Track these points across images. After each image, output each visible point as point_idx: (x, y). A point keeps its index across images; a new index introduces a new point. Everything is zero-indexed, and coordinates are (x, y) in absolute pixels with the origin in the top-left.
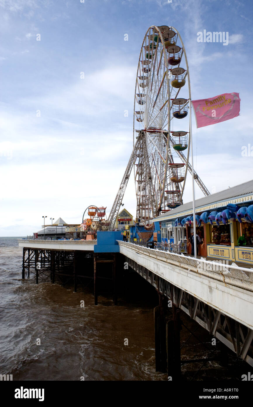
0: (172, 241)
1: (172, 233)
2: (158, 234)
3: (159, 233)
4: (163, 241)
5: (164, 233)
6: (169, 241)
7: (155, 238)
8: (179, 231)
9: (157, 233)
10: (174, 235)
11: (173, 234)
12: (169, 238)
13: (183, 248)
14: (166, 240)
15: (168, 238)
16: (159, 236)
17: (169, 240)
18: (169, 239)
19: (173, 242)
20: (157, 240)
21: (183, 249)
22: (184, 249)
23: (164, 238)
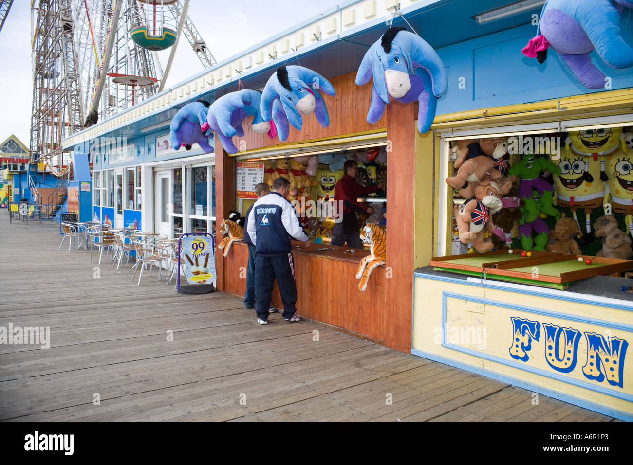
0: (133, 217)
1: (136, 188)
2: (81, 192)
3: (85, 187)
4: (99, 215)
5: (101, 188)
6: (119, 220)
7: (72, 203)
8: (164, 181)
9: (77, 188)
10: (144, 198)
11: (140, 192)
12: (120, 207)
13: (202, 260)
14: (109, 214)
15: (116, 208)
16: (85, 197)
17: (122, 216)
18: (120, 213)
19: (138, 226)
20: (78, 212)
21: (201, 268)
22: (205, 266)
23: (102, 206)
